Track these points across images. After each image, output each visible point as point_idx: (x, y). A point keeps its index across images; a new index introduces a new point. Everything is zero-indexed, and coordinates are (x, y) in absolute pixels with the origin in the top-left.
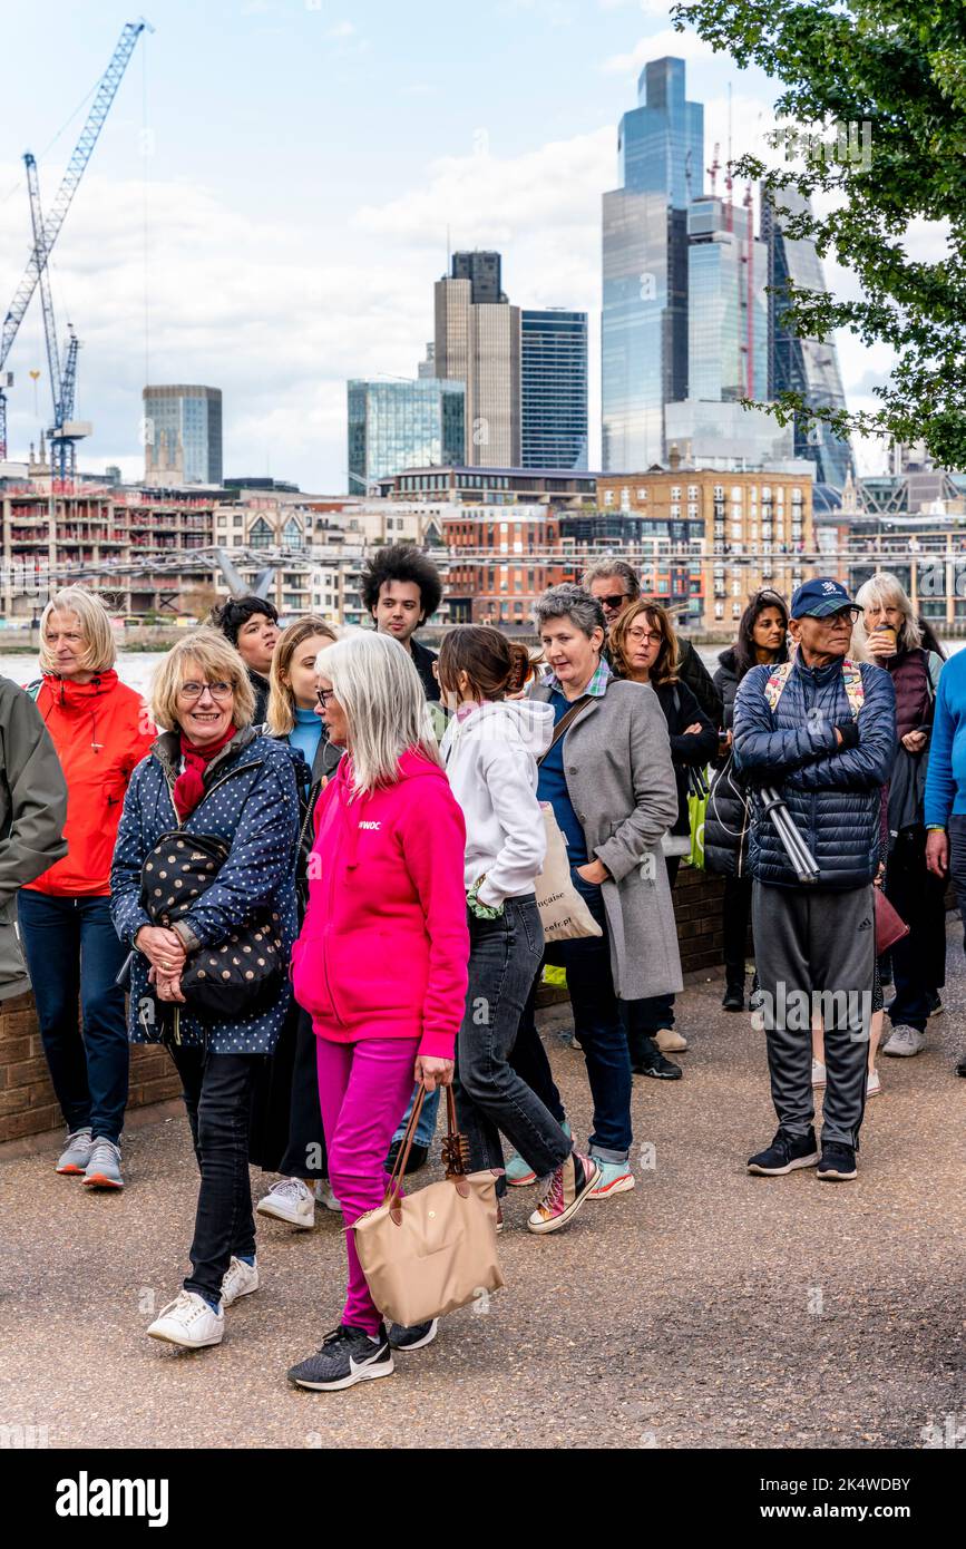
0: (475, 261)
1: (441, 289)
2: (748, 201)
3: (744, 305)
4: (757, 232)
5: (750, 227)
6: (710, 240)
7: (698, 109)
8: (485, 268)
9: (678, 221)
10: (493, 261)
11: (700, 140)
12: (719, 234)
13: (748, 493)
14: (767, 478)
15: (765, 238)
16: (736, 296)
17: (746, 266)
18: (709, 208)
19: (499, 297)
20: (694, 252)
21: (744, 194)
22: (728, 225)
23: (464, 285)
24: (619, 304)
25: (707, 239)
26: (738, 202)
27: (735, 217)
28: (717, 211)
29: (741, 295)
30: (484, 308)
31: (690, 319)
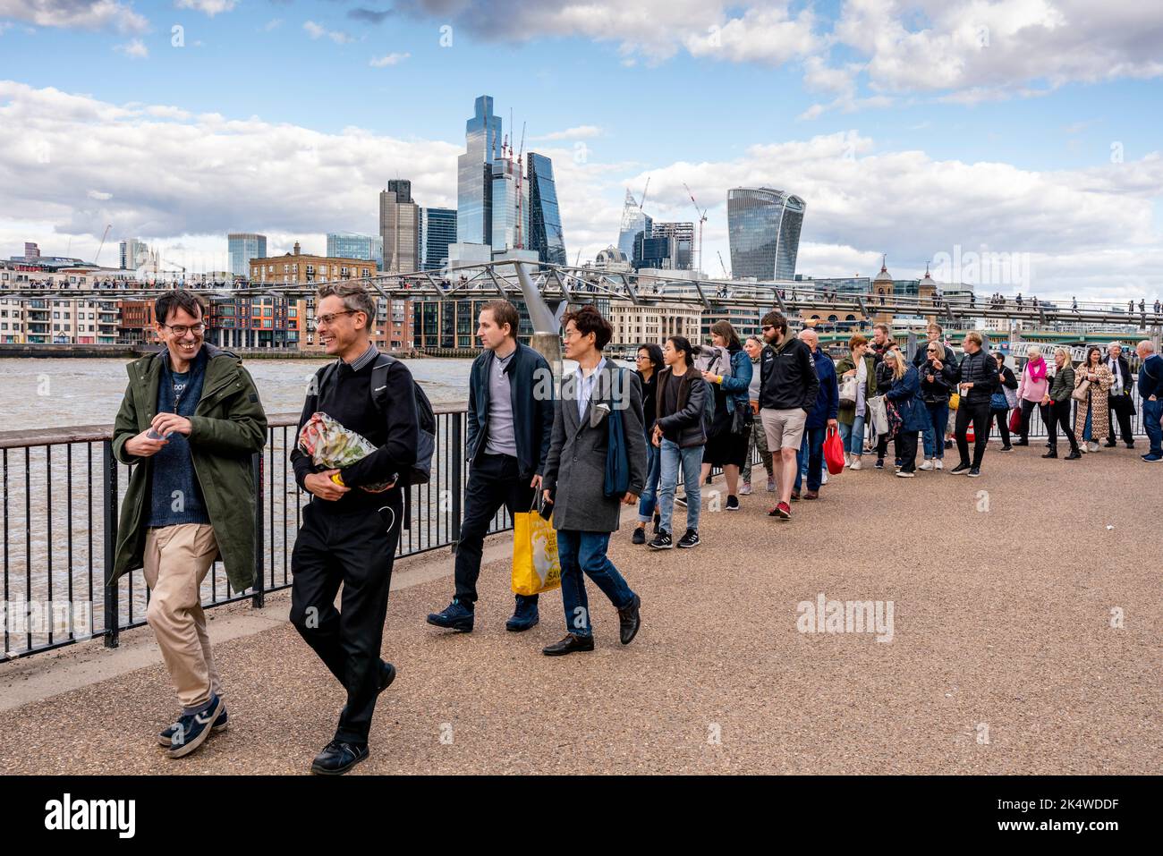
0: (399, 184)
1: (383, 195)
2: (520, 161)
3: (517, 207)
4: (525, 174)
5: (521, 173)
6: (502, 177)
7: (499, 119)
8: (403, 187)
9: (488, 168)
10: (407, 184)
11: (500, 134)
12: (506, 175)
13: (331, 270)
14: (345, 261)
15: (529, 177)
16: (514, 203)
17: (518, 190)
18: (501, 163)
19: (409, 200)
20: (495, 182)
21: (518, 158)
22: (510, 171)
23: (394, 195)
24: (464, 206)
25: (500, 177)
26: (515, 160)
27: (514, 167)
28: (505, 164)
29: (516, 202)
30: (403, 206)
31: (493, 212)
